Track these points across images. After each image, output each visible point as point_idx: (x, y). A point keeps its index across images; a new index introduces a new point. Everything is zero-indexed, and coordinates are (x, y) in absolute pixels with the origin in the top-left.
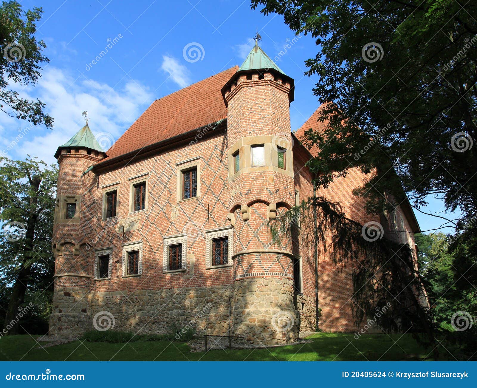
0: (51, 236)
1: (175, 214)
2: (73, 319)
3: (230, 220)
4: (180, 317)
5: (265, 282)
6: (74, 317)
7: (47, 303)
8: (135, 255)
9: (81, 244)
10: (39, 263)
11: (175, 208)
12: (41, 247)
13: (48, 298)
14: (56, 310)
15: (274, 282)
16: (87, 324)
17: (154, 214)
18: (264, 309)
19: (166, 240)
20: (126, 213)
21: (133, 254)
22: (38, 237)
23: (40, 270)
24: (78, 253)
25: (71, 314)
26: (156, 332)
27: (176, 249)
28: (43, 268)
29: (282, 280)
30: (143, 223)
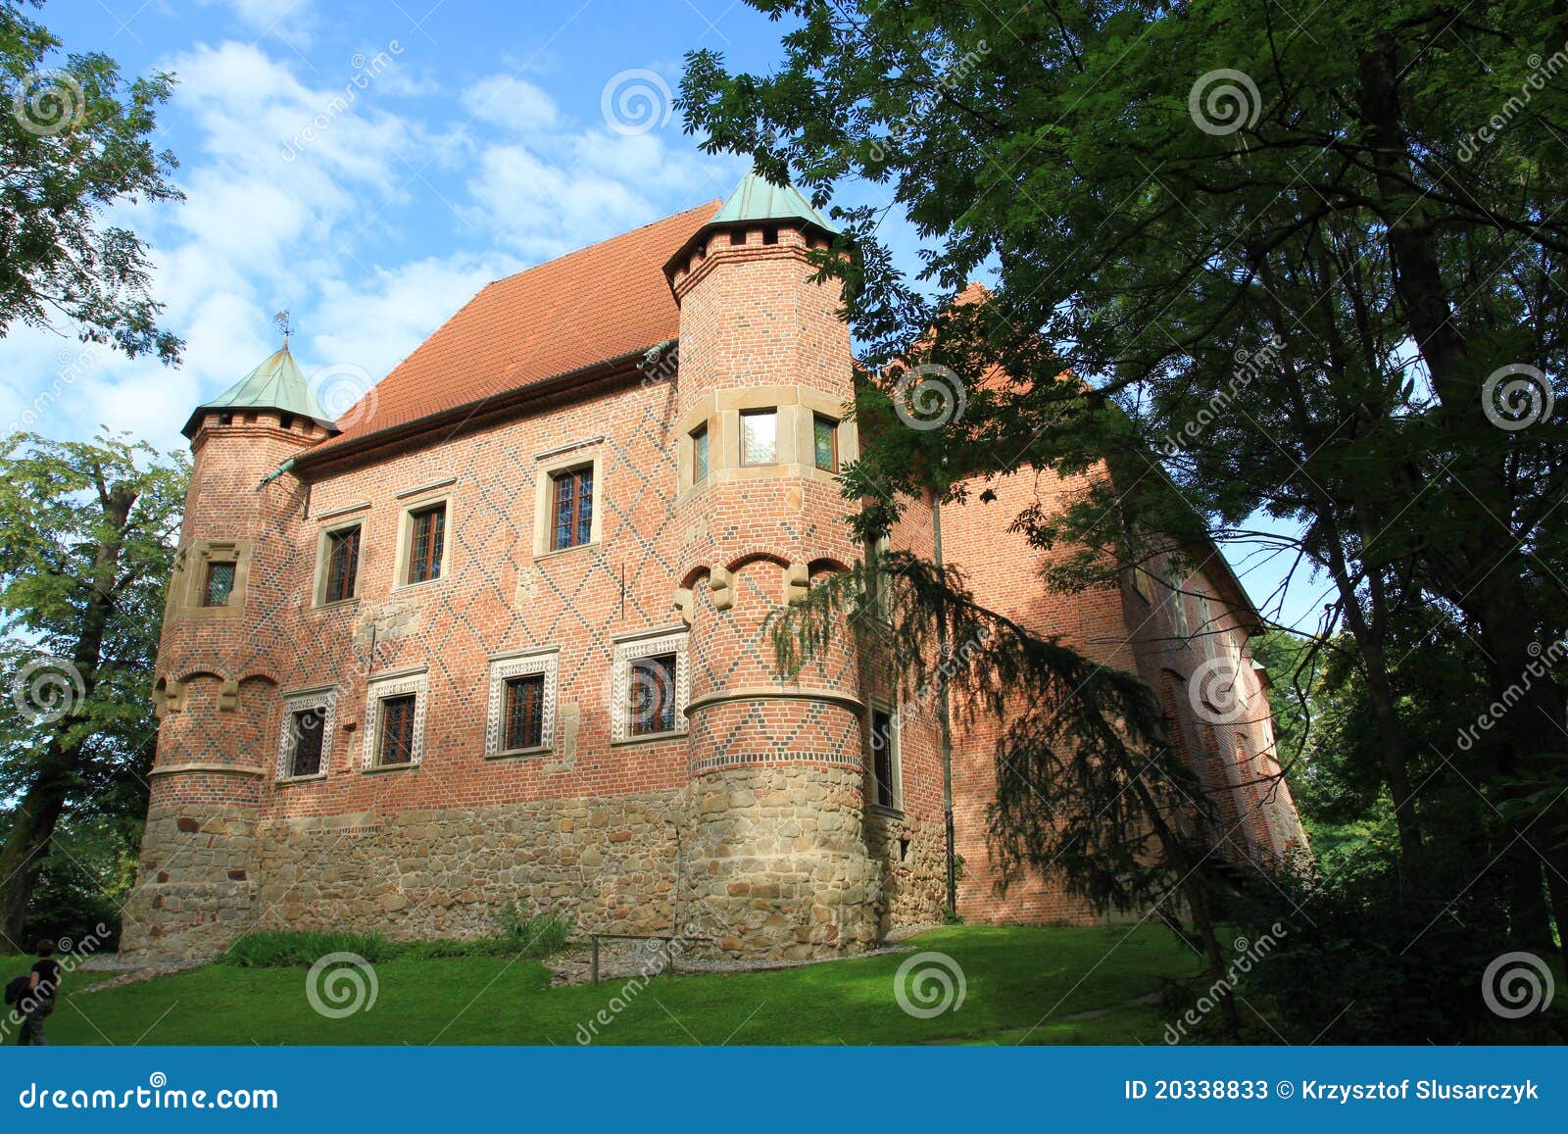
0: (153, 654)
1: (526, 590)
2: (201, 902)
3: (679, 607)
4: (531, 886)
5: (777, 779)
6: (204, 894)
7: (124, 853)
8: (403, 706)
9: (241, 677)
10: (108, 734)
11: (529, 574)
12: (119, 687)
13: (128, 839)
14: (149, 873)
15: (804, 779)
16: (243, 914)
17: (466, 591)
18: (774, 857)
19: (498, 664)
20: (385, 590)
21: (399, 706)
22: (113, 658)
23: (108, 754)
24: (231, 702)
25: (197, 887)
26: (455, 934)
27: (525, 689)
28: (120, 749)
29: (825, 771)
30: (433, 616)
